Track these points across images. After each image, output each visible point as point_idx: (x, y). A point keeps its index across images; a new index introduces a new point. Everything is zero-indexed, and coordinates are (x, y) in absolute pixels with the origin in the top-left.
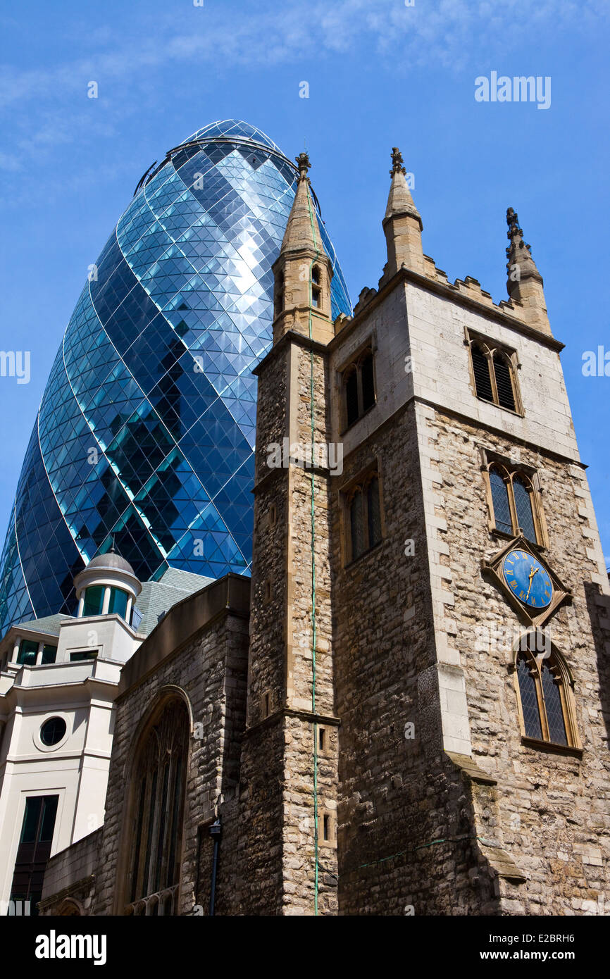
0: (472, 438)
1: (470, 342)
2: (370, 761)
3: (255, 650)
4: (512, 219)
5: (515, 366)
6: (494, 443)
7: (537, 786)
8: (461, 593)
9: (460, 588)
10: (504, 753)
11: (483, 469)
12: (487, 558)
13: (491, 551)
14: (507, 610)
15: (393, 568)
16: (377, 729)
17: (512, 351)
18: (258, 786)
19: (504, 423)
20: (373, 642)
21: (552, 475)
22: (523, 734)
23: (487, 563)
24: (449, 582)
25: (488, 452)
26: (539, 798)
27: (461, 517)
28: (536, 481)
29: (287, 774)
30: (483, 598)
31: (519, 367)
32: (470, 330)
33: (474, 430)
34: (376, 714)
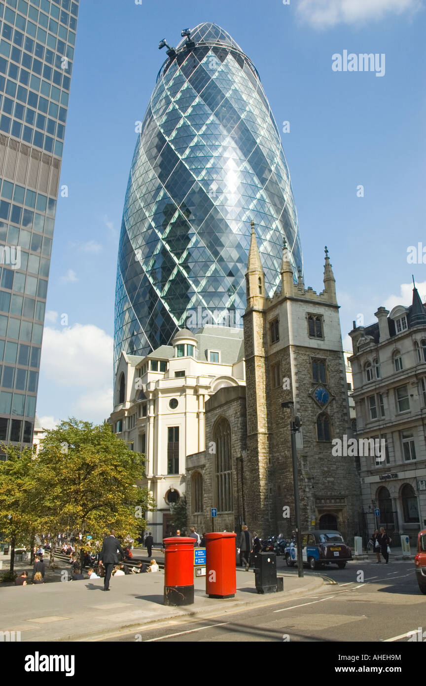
0: (307, 353)
1: (308, 317)
2: (280, 446)
3: (249, 412)
4: (326, 251)
5: (323, 320)
6: (314, 353)
7: (320, 453)
8: (303, 404)
9: (302, 403)
10: (312, 446)
11: (310, 363)
12: (310, 392)
13: (311, 390)
14: (315, 406)
15: (285, 395)
16: (281, 438)
17: (321, 316)
18: (252, 451)
19: (318, 344)
20: (280, 414)
21: (332, 358)
22: (317, 440)
23: (310, 394)
24: (298, 402)
25: (311, 357)
26: (321, 456)
27: (302, 381)
28: (328, 363)
29: (259, 449)
30: (308, 405)
31: (324, 321)
32: (308, 313)
33: (308, 350)
34: (281, 434)
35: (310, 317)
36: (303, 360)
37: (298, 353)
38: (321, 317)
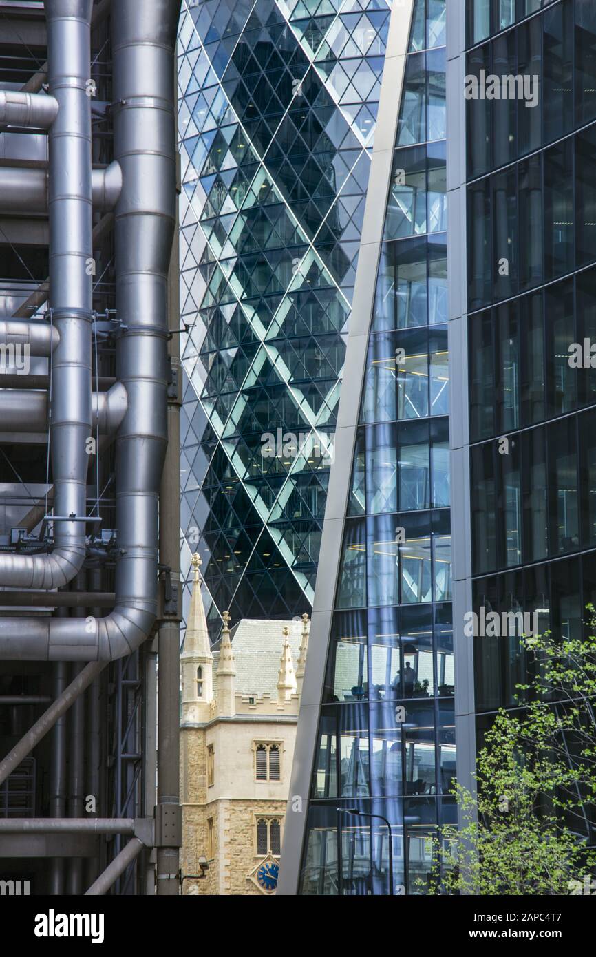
0: (249, 810)
1: (255, 749)
5: (282, 752)
6: (261, 808)
11: (253, 825)
13: (252, 868)
19: (270, 792)
25: (256, 815)
27: (239, 855)
32: (255, 740)
33: (251, 804)
35: (261, 746)
36: (242, 820)
37: (233, 810)
38: (280, 744)
